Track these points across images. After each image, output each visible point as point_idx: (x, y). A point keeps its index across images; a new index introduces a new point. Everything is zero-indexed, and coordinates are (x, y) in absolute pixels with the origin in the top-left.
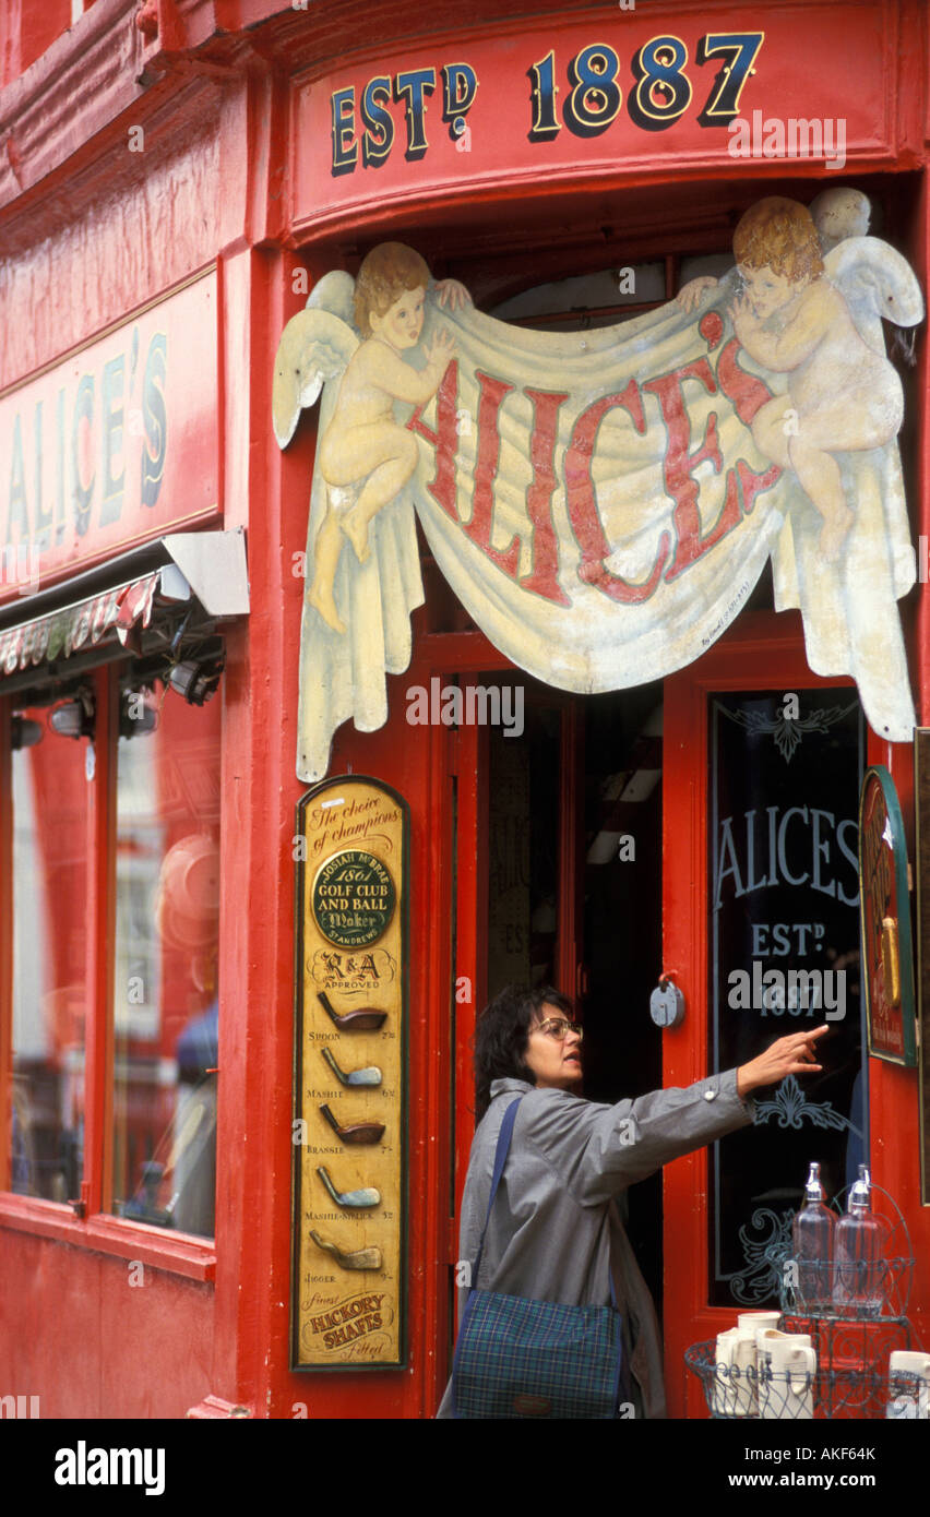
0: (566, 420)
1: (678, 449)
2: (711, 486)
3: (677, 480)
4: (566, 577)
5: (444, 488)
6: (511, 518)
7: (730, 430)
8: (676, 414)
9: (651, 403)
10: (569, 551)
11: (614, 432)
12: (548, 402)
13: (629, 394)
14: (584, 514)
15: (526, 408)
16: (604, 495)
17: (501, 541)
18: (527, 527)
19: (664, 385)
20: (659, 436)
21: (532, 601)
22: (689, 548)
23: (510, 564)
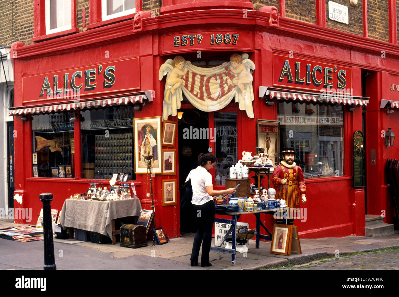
0: (205, 79)
1: (222, 82)
2: (226, 88)
3: (221, 86)
4: (205, 98)
5: (186, 86)
6: (197, 90)
7: (229, 81)
8: (221, 78)
9: (218, 77)
10: (205, 95)
11: (212, 80)
12: (202, 76)
13: (215, 76)
14: (208, 90)
15: (200, 77)
16: (211, 88)
17: (195, 93)
18: (199, 91)
19: (220, 75)
20: (219, 81)
21: (200, 101)
22: (223, 94)
23: (196, 96)
